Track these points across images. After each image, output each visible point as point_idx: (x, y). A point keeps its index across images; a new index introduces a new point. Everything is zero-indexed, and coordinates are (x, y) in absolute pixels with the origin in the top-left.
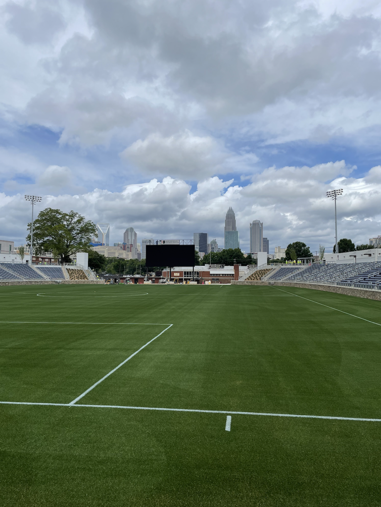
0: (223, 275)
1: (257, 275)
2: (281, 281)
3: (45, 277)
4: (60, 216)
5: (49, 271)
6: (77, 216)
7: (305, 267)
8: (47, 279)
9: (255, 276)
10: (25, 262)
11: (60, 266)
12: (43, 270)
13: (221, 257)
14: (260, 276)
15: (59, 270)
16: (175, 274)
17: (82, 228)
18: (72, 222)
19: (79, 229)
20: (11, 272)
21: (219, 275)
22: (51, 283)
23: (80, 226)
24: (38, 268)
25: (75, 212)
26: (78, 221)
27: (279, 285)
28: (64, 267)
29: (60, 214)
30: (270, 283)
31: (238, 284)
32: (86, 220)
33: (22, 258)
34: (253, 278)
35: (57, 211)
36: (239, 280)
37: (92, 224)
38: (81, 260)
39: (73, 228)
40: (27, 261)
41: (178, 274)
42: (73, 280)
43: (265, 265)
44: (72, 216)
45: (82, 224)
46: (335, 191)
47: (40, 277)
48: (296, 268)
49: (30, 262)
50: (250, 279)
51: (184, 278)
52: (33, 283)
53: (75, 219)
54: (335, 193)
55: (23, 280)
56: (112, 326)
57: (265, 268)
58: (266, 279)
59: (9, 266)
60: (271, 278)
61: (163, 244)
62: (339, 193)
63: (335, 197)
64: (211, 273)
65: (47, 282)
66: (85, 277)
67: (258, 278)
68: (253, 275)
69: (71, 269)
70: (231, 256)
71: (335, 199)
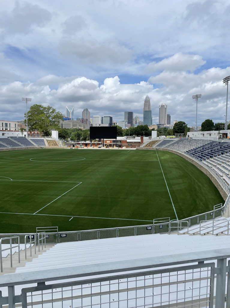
0: (134, 142)
1: (150, 144)
2: (162, 148)
3: (35, 145)
4: (42, 109)
5: (37, 141)
6: (52, 109)
7: (177, 139)
8: (36, 146)
9: (149, 145)
10: (24, 136)
11: (43, 138)
12: (33, 140)
13: (136, 130)
14: (152, 144)
15: (43, 141)
16: (107, 142)
17: (54, 116)
18: (49, 112)
19: (53, 116)
20: (17, 142)
21: (132, 142)
22: (38, 148)
23: (53, 114)
24: (31, 140)
25: (50, 106)
26: (52, 111)
27: (161, 150)
28: (45, 139)
29: (42, 107)
30: (156, 149)
31: (140, 149)
32: (57, 111)
33: (22, 134)
34: (148, 146)
35: (40, 106)
36: (140, 147)
37: (60, 114)
38: (55, 134)
39: (49, 116)
40: (25, 135)
41: (109, 142)
42: (50, 146)
43: (155, 138)
44: (49, 108)
45: (54, 113)
46: (197, 95)
47: (32, 145)
48: (172, 140)
49: (27, 136)
50: (146, 146)
51: (112, 144)
52: (29, 148)
53: (51, 111)
54: (197, 96)
55: (23, 147)
56: (57, 183)
57: (155, 140)
58: (155, 147)
59: (15, 138)
60: (158, 146)
61: (99, 126)
62: (199, 97)
63: (197, 99)
64: (127, 141)
65: (36, 147)
66: (56, 145)
67: (151, 146)
68: (148, 144)
69: (49, 140)
70: (142, 129)
71: (197, 100)
